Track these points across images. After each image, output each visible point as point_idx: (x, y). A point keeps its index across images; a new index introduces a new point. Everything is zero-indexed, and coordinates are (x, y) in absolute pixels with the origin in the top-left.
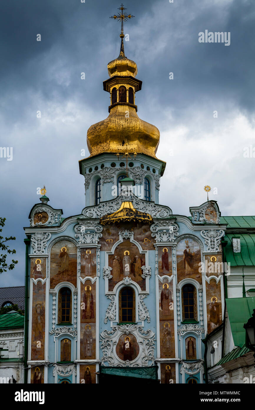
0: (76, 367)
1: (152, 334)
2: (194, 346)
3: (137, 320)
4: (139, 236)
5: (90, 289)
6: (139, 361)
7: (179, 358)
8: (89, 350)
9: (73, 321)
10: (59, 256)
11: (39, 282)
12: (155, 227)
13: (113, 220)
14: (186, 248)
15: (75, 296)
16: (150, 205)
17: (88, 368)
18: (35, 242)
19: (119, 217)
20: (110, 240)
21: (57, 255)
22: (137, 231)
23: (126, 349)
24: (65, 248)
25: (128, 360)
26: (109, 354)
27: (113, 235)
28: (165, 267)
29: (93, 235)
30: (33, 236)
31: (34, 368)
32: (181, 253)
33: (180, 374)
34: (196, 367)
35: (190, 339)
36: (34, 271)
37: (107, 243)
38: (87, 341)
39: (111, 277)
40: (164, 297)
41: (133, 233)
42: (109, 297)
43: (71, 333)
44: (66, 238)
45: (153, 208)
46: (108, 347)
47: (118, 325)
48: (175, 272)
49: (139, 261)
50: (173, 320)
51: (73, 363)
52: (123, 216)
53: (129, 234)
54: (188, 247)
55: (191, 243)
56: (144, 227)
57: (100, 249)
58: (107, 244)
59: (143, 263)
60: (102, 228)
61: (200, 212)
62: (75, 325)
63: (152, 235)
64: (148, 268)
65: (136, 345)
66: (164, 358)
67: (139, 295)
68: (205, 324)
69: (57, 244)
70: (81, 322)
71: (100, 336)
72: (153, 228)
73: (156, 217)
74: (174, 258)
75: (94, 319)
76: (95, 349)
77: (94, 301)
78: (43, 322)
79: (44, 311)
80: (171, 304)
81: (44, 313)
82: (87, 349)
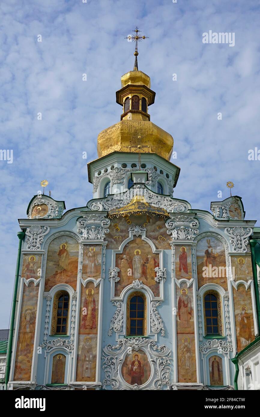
1: (167, 351)
2: (220, 368)
3: (147, 333)
4: (151, 234)
5: (93, 292)
6: (151, 386)
7: (201, 383)
8: (87, 368)
9: (70, 332)
10: (58, 253)
11: (31, 283)
12: (172, 222)
13: (123, 214)
14: (207, 248)
15: (74, 301)
16: (165, 199)
18: (30, 237)
19: (129, 210)
20: (118, 237)
21: (55, 252)
22: (149, 228)
23: (134, 370)
24: (65, 245)
25: (136, 384)
26: (113, 375)
27: (122, 231)
28: (183, 268)
29: (99, 230)
30: (28, 230)
35: (215, 359)
36: (26, 269)
38: (85, 357)
39: (118, 280)
40: (182, 304)
41: (145, 229)
42: (115, 303)
43: (66, 347)
44: (67, 233)
45: (169, 203)
46: (112, 366)
47: (125, 338)
49: (152, 262)
50: (193, 333)
51: (66, 386)
52: (134, 209)
53: (141, 230)
54: (210, 247)
55: (213, 242)
56: (158, 223)
57: (107, 246)
58: (115, 242)
59: (157, 265)
60: (109, 222)
61: (223, 208)
62: (72, 337)
63: (167, 232)
64: (162, 270)
65: (147, 364)
66: (182, 382)
67: (151, 302)
68: (233, 339)
69: (55, 240)
70: (79, 333)
71: (102, 351)
72: (169, 224)
73: (172, 212)
74: (194, 259)
75: (96, 329)
76: (95, 367)
77: (96, 307)
78: (33, 332)
79: (35, 318)
80: (190, 313)
81: (35, 320)
82: (85, 368)
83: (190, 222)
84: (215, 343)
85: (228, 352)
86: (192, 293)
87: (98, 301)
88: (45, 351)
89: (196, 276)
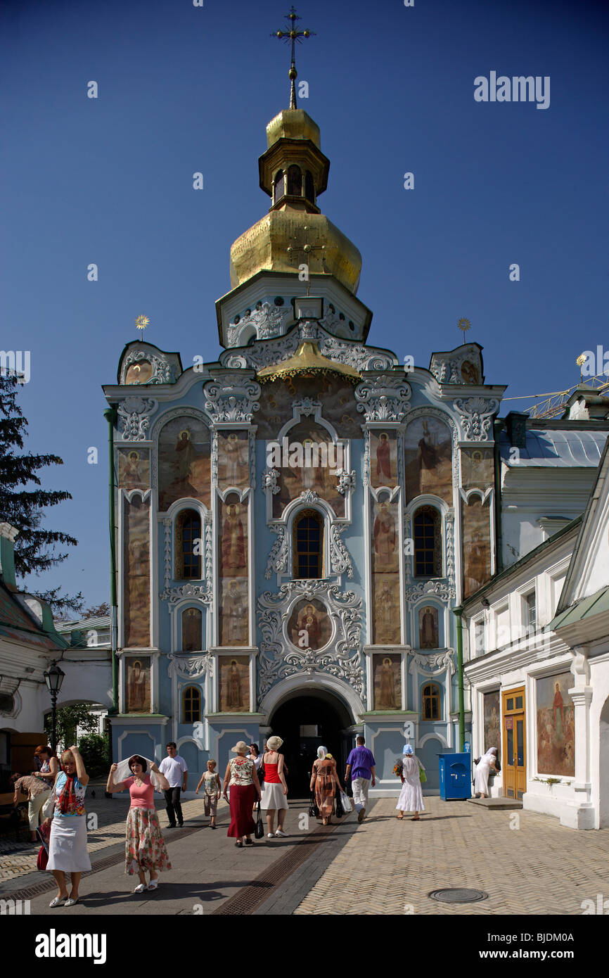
1: (356, 600)
2: (435, 623)
3: (326, 573)
4: (331, 411)
5: (237, 510)
6: (331, 650)
7: (408, 644)
8: (235, 627)
9: (204, 575)
10: (175, 447)
11: (137, 497)
12: (365, 390)
14: (423, 436)
15: (208, 527)
16: (354, 349)
17: (233, 663)
18: (126, 418)
20: (276, 419)
22: (328, 400)
23: (306, 628)
24: (187, 432)
25: (310, 649)
26: (274, 637)
27: (281, 408)
28: (383, 469)
29: (242, 404)
30: (122, 404)
32: (416, 446)
33: (409, 676)
35: (428, 611)
36: (125, 474)
37: (269, 424)
38: (232, 611)
39: (278, 490)
40: (381, 527)
41: (320, 404)
42: (275, 528)
43: (201, 598)
44: (190, 411)
45: (361, 355)
46: (272, 623)
47: (291, 581)
48: (401, 480)
50: (397, 572)
51: (205, 653)
53: (314, 405)
54: (427, 434)
56: (342, 392)
57: (257, 433)
58: (270, 426)
60: (259, 391)
61: (452, 364)
62: (209, 583)
63: (358, 407)
64: (349, 473)
65: (326, 620)
66: (379, 643)
67: (331, 525)
68: (458, 582)
69: (170, 425)
70: (220, 576)
71: (256, 602)
72: (360, 392)
73: (367, 369)
74: (400, 454)
75: (245, 569)
76: (247, 626)
77: (245, 535)
78: (146, 575)
79: (148, 553)
80: (393, 541)
81: (148, 557)
82: (231, 626)
83: (397, 388)
84: (431, 588)
85: (449, 601)
86: (397, 510)
87: (247, 524)
88: (169, 604)
89: (403, 482)
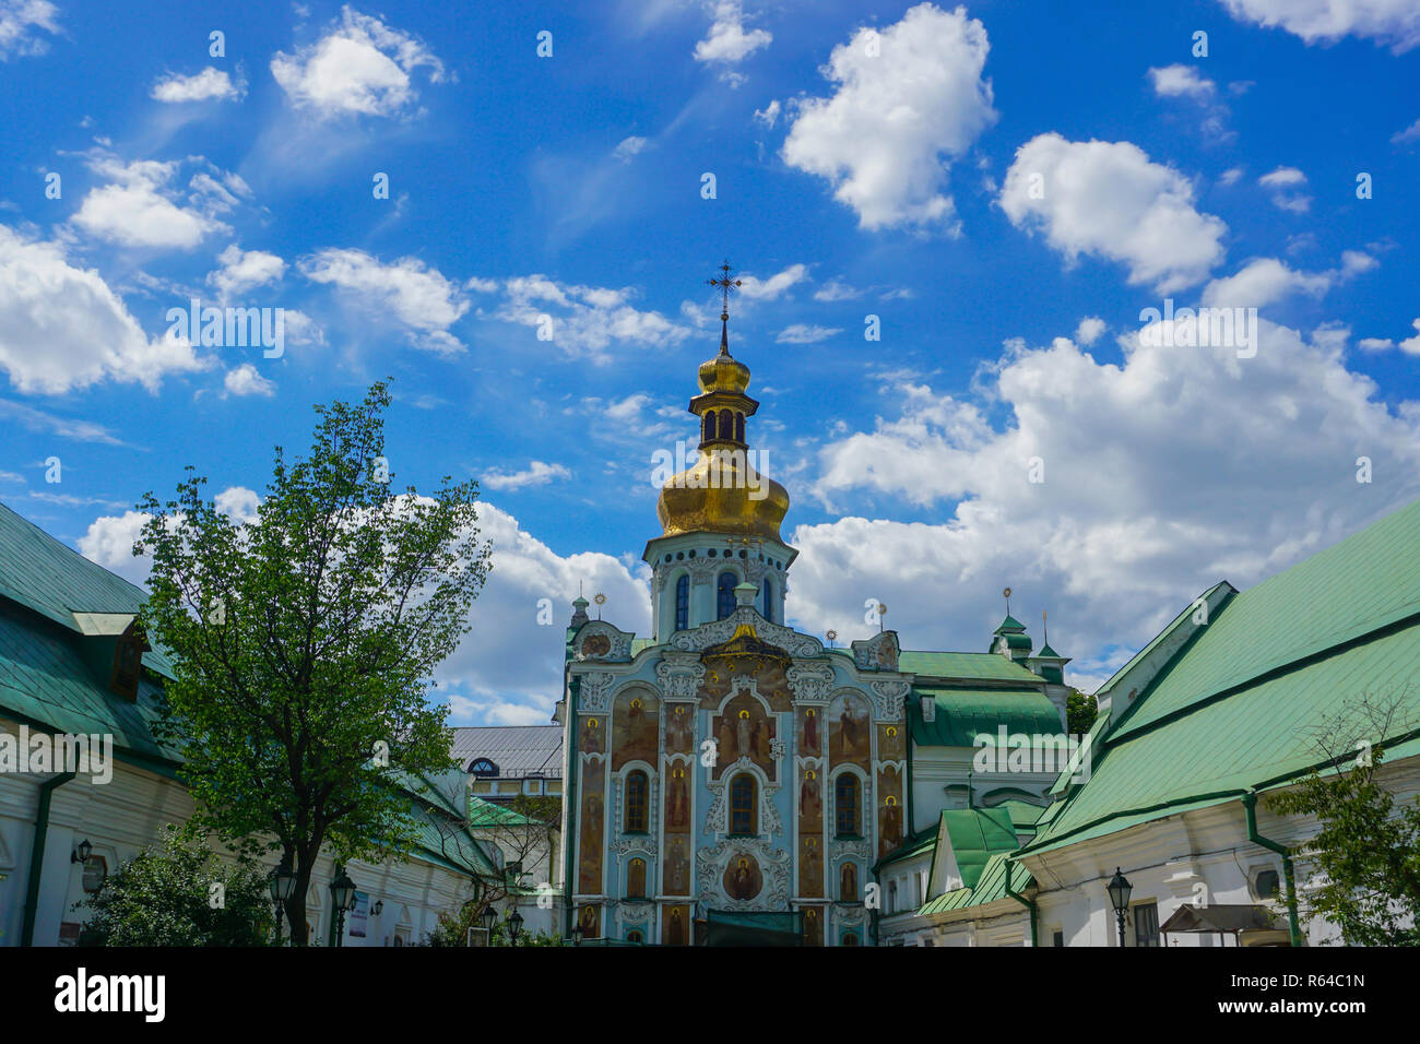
0: (655, 908)
1: (785, 856)
2: (855, 879)
3: (760, 832)
4: (765, 687)
5: (682, 775)
6: (761, 902)
7: (829, 898)
8: (678, 878)
9: (651, 828)
10: (628, 714)
11: (594, 760)
12: (795, 672)
13: (725, 657)
14: (844, 711)
15: (656, 787)
16: (787, 634)
17: (676, 911)
18: (587, 689)
19: (734, 652)
20: (717, 692)
21: (624, 712)
22: (762, 677)
23: (740, 881)
24: (639, 701)
25: (743, 899)
26: (712, 888)
27: (722, 682)
28: (809, 742)
29: (689, 681)
30: (585, 679)
31: (583, 906)
32: (837, 719)
33: (831, 925)
34: (858, 914)
35: (848, 867)
36: (585, 738)
37: (711, 697)
38: (675, 864)
40: (807, 793)
41: (757, 679)
42: (714, 789)
43: (647, 850)
44: (642, 683)
45: (792, 640)
46: (709, 875)
47: (728, 838)
48: (826, 751)
49: (764, 728)
50: (821, 833)
51: (650, 901)
52: (742, 651)
53: (751, 681)
54: (848, 709)
56: (775, 672)
57: (700, 705)
58: (712, 699)
59: (772, 734)
60: (703, 669)
61: (870, 650)
62: (656, 837)
63: (789, 686)
64: (780, 743)
67: (765, 789)
69: (624, 694)
71: (696, 856)
72: (791, 673)
73: (796, 655)
75: (689, 826)
76: (689, 877)
77: (689, 795)
78: (601, 830)
79: (603, 809)
80: (819, 806)
81: (603, 813)
82: (675, 878)
83: (822, 673)
84: (850, 846)
85: (867, 858)
88: (619, 856)
